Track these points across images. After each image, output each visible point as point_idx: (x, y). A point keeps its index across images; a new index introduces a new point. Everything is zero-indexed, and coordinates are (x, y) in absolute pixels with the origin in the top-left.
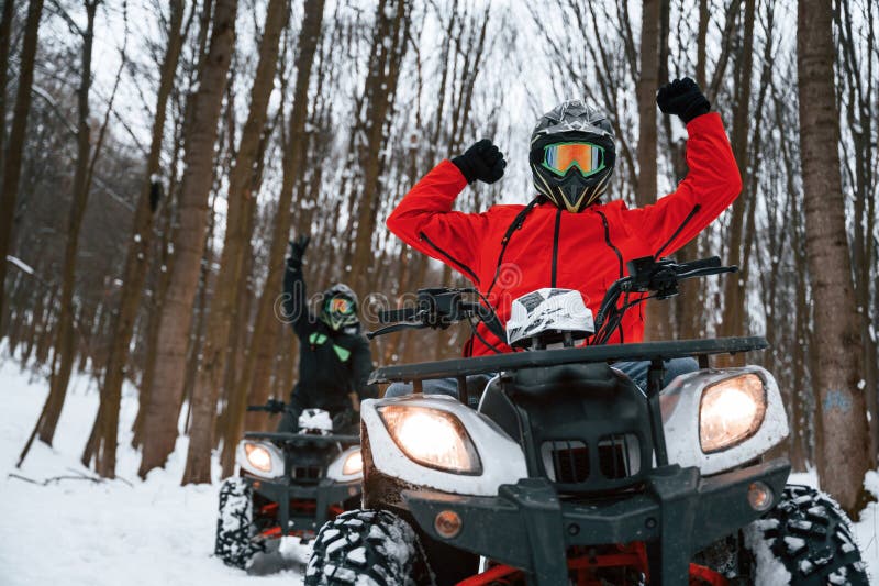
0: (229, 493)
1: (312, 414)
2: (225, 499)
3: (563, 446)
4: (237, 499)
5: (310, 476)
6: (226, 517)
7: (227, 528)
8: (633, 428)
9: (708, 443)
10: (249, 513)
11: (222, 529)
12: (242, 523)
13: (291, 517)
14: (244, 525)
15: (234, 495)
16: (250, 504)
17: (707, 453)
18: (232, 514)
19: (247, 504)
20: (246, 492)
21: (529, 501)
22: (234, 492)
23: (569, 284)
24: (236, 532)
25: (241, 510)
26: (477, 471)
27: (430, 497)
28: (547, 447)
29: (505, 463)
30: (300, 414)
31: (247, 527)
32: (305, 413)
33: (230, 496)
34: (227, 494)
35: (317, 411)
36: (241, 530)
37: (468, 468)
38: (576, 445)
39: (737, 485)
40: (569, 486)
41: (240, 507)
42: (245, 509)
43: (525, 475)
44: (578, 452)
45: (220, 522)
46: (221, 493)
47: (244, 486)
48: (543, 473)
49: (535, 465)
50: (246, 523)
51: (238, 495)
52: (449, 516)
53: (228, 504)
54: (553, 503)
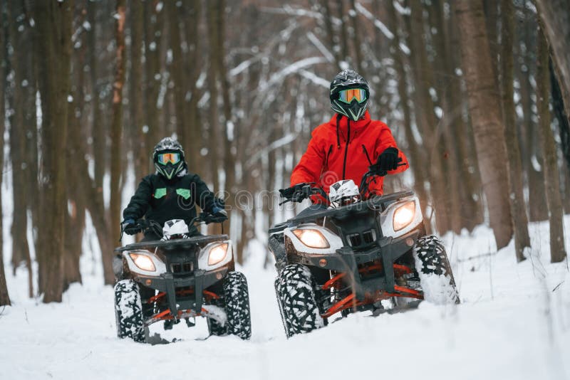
0: (122, 291)
1: (171, 225)
2: (120, 296)
3: (352, 235)
4: (128, 295)
5: (185, 270)
6: (123, 308)
7: (125, 316)
8: (373, 227)
9: (396, 228)
10: (139, 303)
11: (122, 317)
12: (135, 310)
13: (178, 301)
14: (137, 312)
15: (125, 292)
16: (139, 296)
17: (396, 231)
18: (126, 306)
19: (136, 296)
20: (134, 288)
21: (345, 253)
22: (124, 290)
23: (349, 178)
24: (132, 317)
25: (132, 302)
26: (328, 247)
27: (316, 256)
28: (348, 237)
29: (336, 243)
30: (163, 226)
31: (139, 312)
32: (166, 225)
33: (122, 293)
34: (120, 292)
35: (174, 221)
36: (135, 315)
37: (325, 246)
38: (356, 235)
39: (403, 240)
40: (356, 247)
41: (132, 300)
42: (135, 301)
43: (342, 246)
44: (357, 236)
45: (120, 312)
46: (116, 293)
47: (132, 285)
48: (348, 244)
49: (345, 243)
50: (138, 310)
51: (128, 292)
52: (323, 261)
53: (122, 299)
54: (352, 253)
